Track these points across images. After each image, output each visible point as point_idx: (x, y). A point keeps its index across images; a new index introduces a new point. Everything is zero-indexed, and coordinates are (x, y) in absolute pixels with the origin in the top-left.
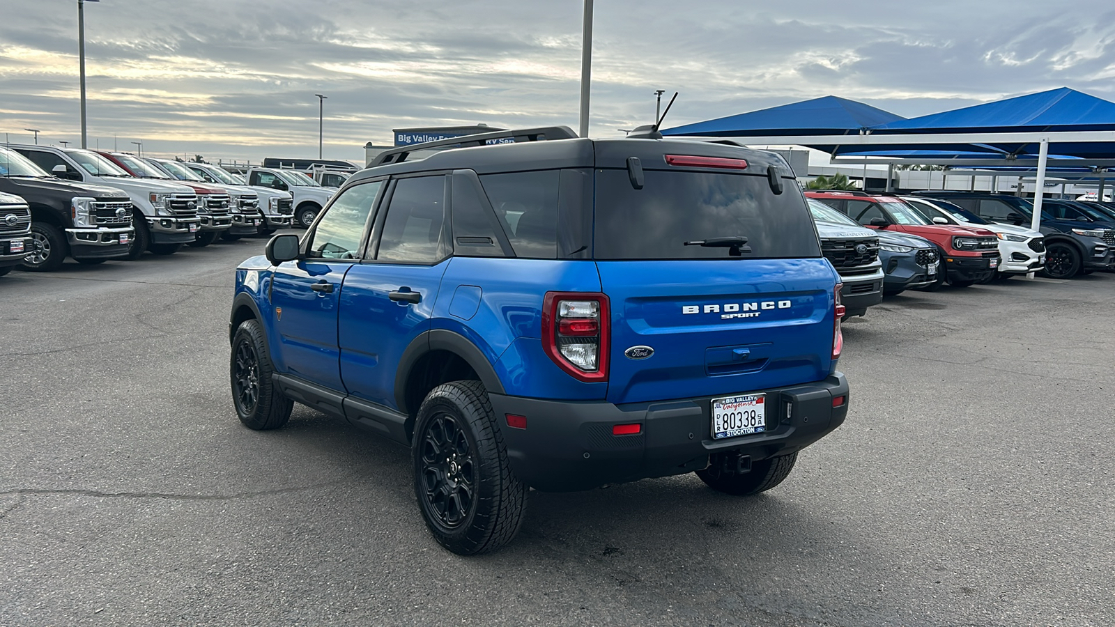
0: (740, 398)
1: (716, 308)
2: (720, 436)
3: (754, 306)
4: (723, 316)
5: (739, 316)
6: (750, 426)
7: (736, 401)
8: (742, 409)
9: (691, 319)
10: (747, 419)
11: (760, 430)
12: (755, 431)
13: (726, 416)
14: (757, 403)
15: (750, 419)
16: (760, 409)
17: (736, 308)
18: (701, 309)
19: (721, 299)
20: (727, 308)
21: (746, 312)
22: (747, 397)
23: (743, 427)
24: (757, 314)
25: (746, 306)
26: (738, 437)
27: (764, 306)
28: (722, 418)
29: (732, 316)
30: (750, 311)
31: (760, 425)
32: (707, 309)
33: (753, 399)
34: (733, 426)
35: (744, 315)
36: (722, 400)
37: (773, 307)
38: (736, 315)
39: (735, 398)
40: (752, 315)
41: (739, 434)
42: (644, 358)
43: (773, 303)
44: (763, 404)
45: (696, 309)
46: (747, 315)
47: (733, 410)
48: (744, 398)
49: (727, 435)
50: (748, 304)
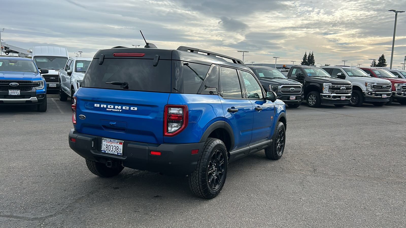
0: (112, 140)
1: (105, 106)
2: (103, 151)
3: (120, 107)
4: (107, 109)
5: (113, 110)
6: (116, 152)
7: (111, 141)
8: (113, 145)
9: (97, 109)
10: (115, 149)
11: (119, 154)
12: (117, 154)
13: (107, 145)
14: (119, 144)
15: (116, 149)
16: (121, 147)
17: (112, 107)
18: (100, 106)
19: (108, 103)
20: (109, 106)
21: (116, 109)
22: (115, 141)
23: (113, 151)
24: (120, 111)
25: (116, 107)
26: (110, 154)
27: (124, 108)
28: (105, 145)
29: (110, 110)
30: (118, 109)
31: (120, 152)
32: (102, 106)
33: (118, 142)
34: (109, 150)
35: (115, 110)
36: (106, 139)
37: (128, 109)
38: (112, 110)
39: (110, 140)
40: (118, 110)
41: (111, 153)
42: (82, 119)
43: (128, 107)
44: (122, 145)
45: (98, 105)
46: (116, 110)
47: (110, 144)
48: (114, 140)
49: (106, 152)
50: (117, 106)
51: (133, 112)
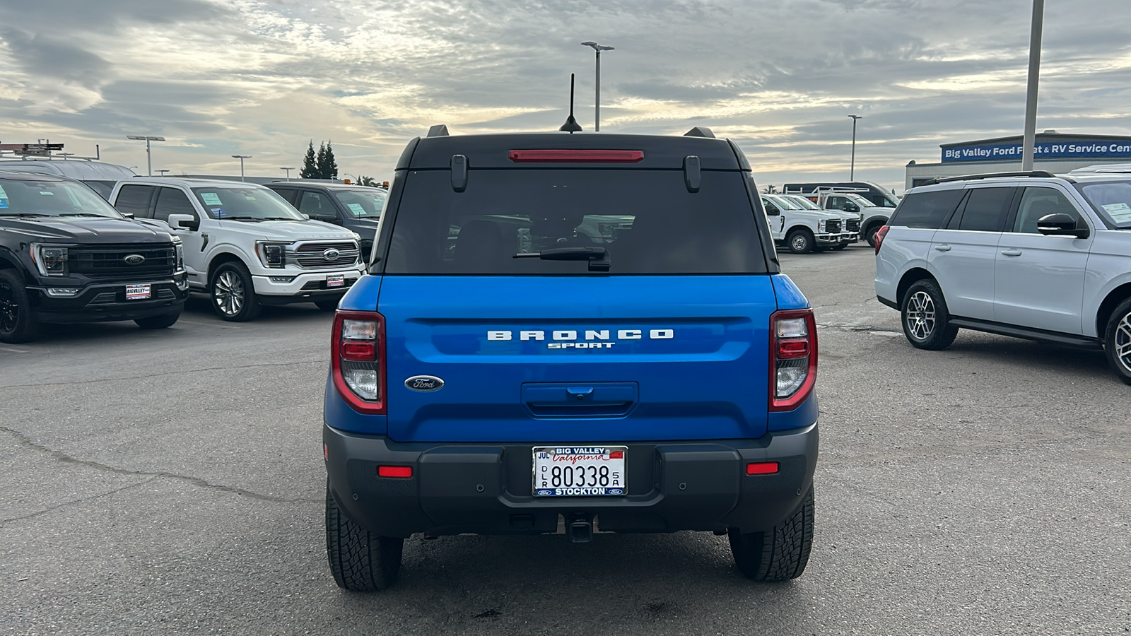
0: (581, 449)
1: (540, 335)
2: (542, 493)
3: (605, 334)
4: (549, 345)
5: (578, 346)
6: (598, 485)
7: (573, 453)
8: (584, 463)
9: (499, 346)
10: (594, 476)
11: (614, 492)
12: (606, 492)
13: (556, 470)
14: (611, 458)
15: (598, 476)
16: (617, 467)
17: (572, 335)
18: (516, 335)
19: (548, 323)
20: (557, 335)
21: (589, 341)
22: (593, 450)
23: (586, 485)
24: (609, 345)
25: (590, 334)
26: (574, 497)
27: (622, 334)
28: (550, 471)
29: (564, 346)
30: (596, 340)
31: (616, 486)
32: (525, 335)
33: (604, 452)
34: (568, 483)
35: (585, 345)
36: (552, 449)
37: (640, 337)
38: (572, 345)
39: (571, 449)
40: (599, 345)
41: (578, 494)
42: (429, 391)
43: (640, 332)
44: (623, 460)
45: (507, 335)
46: (592, 345)
47: (569, 463)
48: (588, 450)
49: (558, 493)
50: (594, 332)
51: (662, 346)
